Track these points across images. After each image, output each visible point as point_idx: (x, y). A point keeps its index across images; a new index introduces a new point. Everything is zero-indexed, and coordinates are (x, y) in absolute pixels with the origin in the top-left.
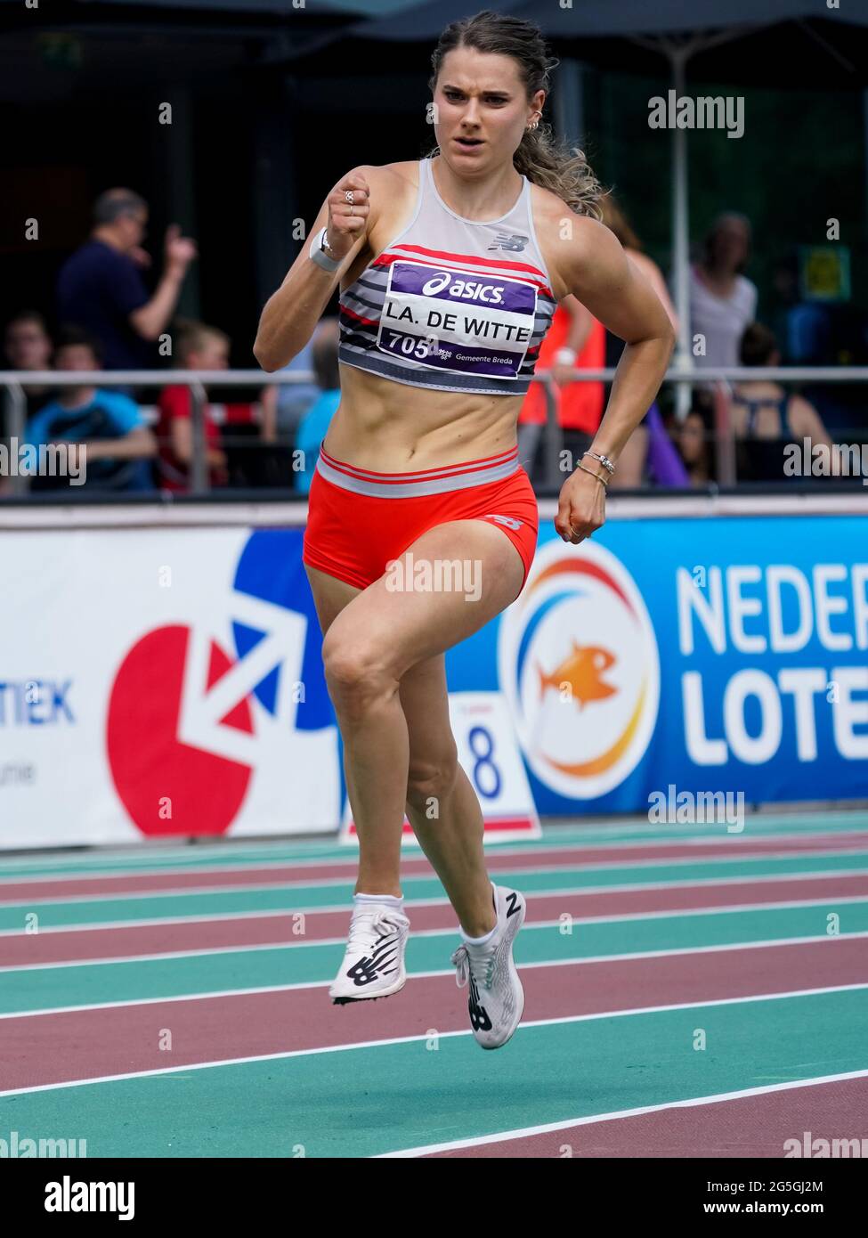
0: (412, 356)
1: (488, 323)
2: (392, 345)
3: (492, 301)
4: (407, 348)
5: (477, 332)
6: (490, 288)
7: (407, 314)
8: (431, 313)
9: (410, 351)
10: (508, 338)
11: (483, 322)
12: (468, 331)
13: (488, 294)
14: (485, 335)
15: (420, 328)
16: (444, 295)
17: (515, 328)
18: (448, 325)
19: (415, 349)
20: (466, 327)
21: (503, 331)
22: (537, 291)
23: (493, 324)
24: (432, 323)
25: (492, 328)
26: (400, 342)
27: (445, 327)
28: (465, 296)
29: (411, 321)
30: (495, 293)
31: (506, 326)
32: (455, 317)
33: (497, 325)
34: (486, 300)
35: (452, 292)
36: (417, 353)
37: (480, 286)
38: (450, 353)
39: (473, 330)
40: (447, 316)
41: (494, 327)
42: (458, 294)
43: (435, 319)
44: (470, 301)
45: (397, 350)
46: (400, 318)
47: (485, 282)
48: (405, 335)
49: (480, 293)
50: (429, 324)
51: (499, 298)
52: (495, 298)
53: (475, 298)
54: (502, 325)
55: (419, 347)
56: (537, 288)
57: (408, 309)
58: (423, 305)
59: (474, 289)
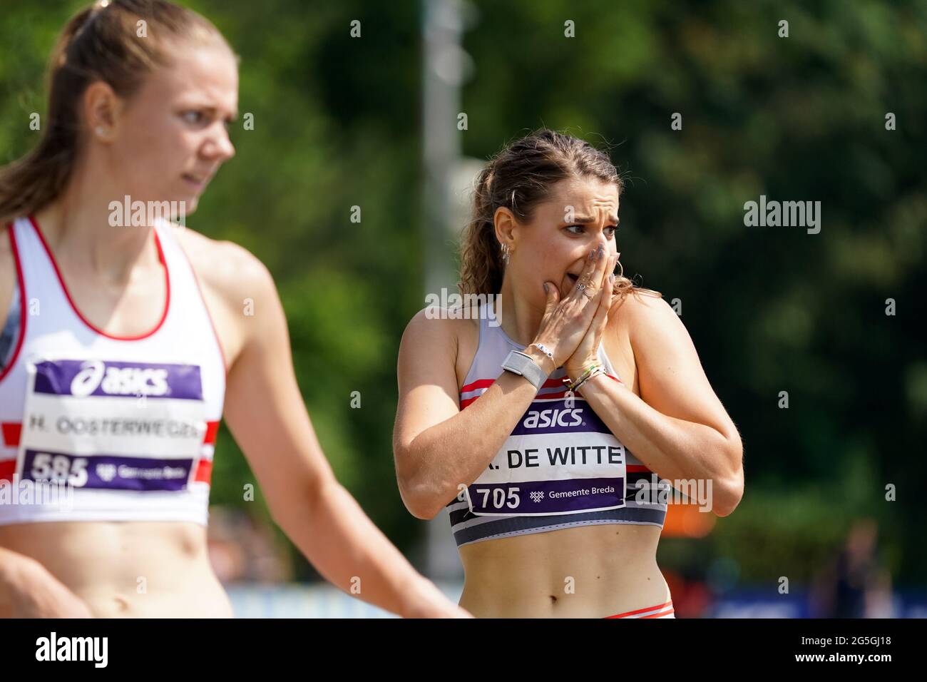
0: (505, 509)
1: (573, 449)
2: (484, 505)
3: (572, 424)
4: (499, 502)
5: (564, 462)
6: (568, 411)
8: (511, 453)
10: (599, 462)
11: (567, 449)
12: (553, 462)
13: (567, 419)
14: (573, 462)
18: (531, 461)
19: (507, 500)
20: (551, 458)
21: (591, 455)
23: (579, 448)
24: (514, 464)
25: (579, 454)
26: (490, 498)
27: (528, 465)
28: (542, 426)
30: (573, 416)
31: (594, 448)
32: (537, 451)
33: (584, 449)
34: (566, 425)
35: (527, 426)
36: (509, 504)
37: (556, 411)
38: (542, 493)
39: (558, 460)
40: (527, 452)
41: (581, 451)
42: (534, 426)
43: (515, 459)
44: (549, 430)
45: (491, 508)
47: (560, 407)
48: (493, 487)
49: (557, 419)
50: (511, 466)
51: (579, 419)
52: (576, 421)
53: (553, 425)
54: (589, 448)
55: (510, 497)
59: (550, 416)
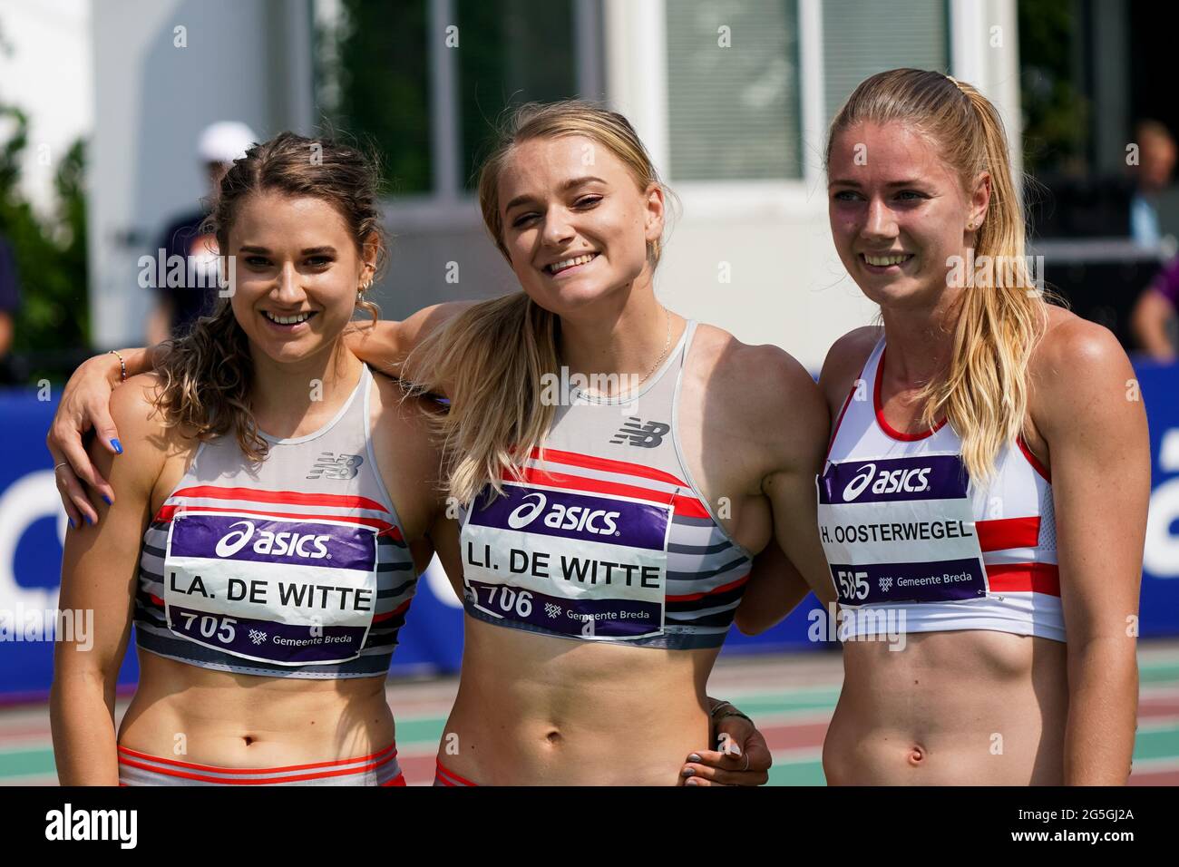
0: (214, 640)
1: (312, 588)
2: (188, 627)
3: (314, 555)
4: (207, 630)
5: (298, 602)
6: (311, 537)
7: (197, 586)
8: (231, 582)
9: (210, 634)
10: (343, 607)
11: (305, 587)
12: (285, 601)
13: (309, 546)
14: (310, 605)
15: (220, 605)
16: (247, 554)
17: (351, 590)
18: (257, 596)
19: (218, 630)
20: (282, 596)
21: (335, 597)
22: (377, 534)
23: (319, 587)
24: (234, 595)
25: (318, 594)
26: (197, 623)
27: (252, 600)
28: (275, 552)
29: (205, 595)
30: (317, 544)
31: (338, 589)
32: (266, 583)
33: (325, 590)
34: (306, 555)
35: (257, 549)
36: (220, 636)
37: (296, 536)
38: (265, 635)
39: (292, 599)
40: (254, 583)
41: (321, 592)
42: (266, 551)
43: (237, 589)
44: (285, 559)
45: (195, 632)
46: (190, 592)
47: (302, 531)
48: (201, 614)
49: (297, 546)
50: (230, 597)
51: (324, 550)
52: (319, 551)
53: (290, 553)
54: (332, 589)
55: (222, 627)
56: (376, 530)
57: (198, 579)
58: (217, 570)
59: (288, 541)
